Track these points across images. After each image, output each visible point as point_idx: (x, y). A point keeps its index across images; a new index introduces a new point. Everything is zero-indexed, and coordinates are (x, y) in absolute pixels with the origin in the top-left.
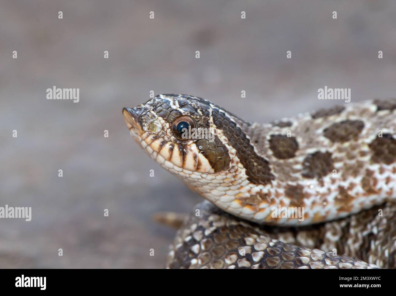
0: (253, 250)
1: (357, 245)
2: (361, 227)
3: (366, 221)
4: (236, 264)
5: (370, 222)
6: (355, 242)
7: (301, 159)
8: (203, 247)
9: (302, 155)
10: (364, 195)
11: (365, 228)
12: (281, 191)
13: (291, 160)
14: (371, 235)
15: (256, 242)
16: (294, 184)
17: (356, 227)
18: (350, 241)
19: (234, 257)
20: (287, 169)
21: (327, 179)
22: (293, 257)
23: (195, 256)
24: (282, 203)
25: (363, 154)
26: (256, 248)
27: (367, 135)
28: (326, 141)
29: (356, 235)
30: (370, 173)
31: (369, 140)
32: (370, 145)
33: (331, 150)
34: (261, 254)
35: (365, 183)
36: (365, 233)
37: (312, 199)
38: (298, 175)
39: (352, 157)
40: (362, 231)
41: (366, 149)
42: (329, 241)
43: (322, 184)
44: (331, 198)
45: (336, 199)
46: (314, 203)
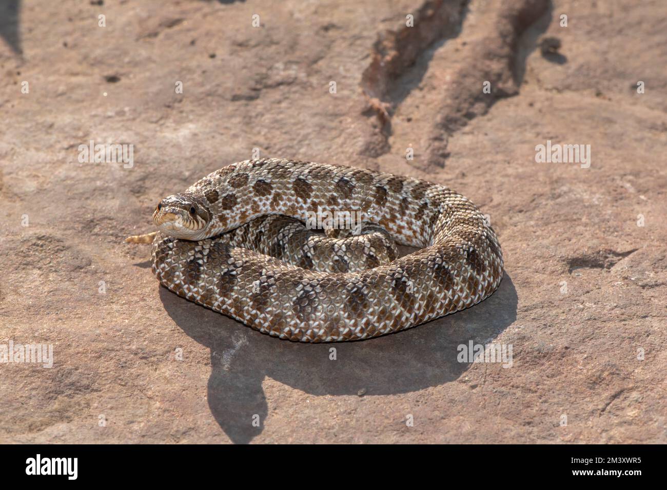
0: (203, 248)
1: (253, 238)
2: (255, 228)
3: (258, 224)
4: (194, 255)
5: (260, 224)
6: (252, 235)
7: (221, 200)
8: (175, 245)
9: (221, 197)
10: (253, 214)
11: (257, 228)
12: (218, 220)
13: (217, 202)
14: (261, 232)
15: (204, 244)
16: (221, 214)
17: (252, 227)
18: (249, 235)
19: (193, 251)
20: (216, 207)
21: (234, 209)
22: (225, 253)
23: (171, 249)
24: (219, 226)
25: (250, 192)
26: (204, 247)
27: (251, 182)
28: (231, 188)
29: (253, 232)
30: (255, 202)
31: (252, 185)
32: (253, 187)
33: (234, 192)
34: (207, 251)
35: (252, 208)
36: (257, 231)
37: (229, 220)
38: (221, 209)
39: (245, 195)
40: (256, 230)
41: (251, 189)
42: (238, 234)
43: (233, 212)
44: (237, 218)
45: (240, 218)
46: (231, 222)
